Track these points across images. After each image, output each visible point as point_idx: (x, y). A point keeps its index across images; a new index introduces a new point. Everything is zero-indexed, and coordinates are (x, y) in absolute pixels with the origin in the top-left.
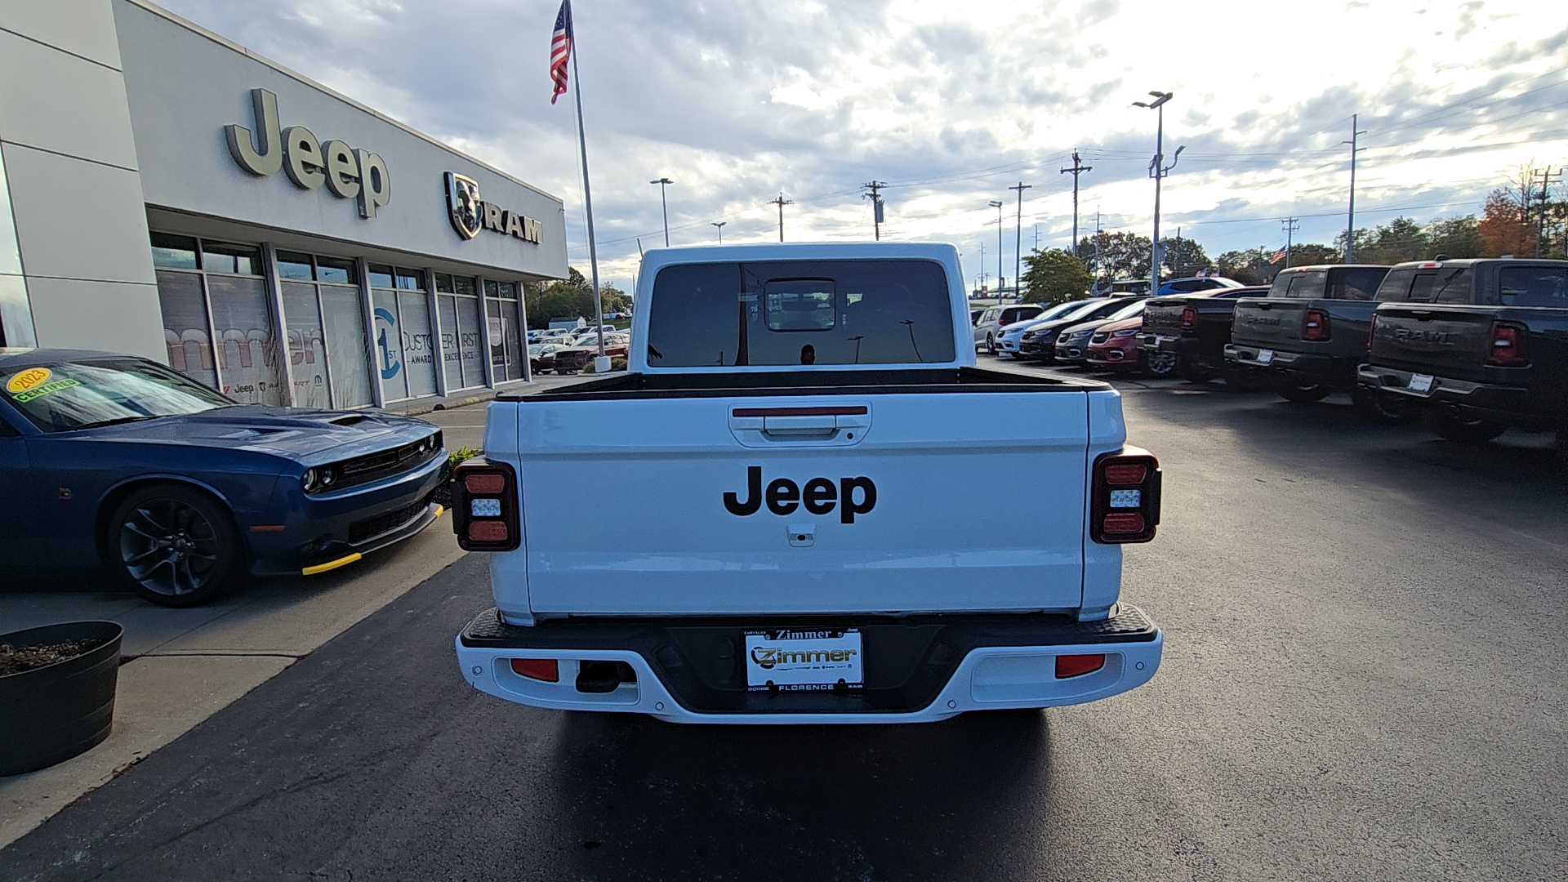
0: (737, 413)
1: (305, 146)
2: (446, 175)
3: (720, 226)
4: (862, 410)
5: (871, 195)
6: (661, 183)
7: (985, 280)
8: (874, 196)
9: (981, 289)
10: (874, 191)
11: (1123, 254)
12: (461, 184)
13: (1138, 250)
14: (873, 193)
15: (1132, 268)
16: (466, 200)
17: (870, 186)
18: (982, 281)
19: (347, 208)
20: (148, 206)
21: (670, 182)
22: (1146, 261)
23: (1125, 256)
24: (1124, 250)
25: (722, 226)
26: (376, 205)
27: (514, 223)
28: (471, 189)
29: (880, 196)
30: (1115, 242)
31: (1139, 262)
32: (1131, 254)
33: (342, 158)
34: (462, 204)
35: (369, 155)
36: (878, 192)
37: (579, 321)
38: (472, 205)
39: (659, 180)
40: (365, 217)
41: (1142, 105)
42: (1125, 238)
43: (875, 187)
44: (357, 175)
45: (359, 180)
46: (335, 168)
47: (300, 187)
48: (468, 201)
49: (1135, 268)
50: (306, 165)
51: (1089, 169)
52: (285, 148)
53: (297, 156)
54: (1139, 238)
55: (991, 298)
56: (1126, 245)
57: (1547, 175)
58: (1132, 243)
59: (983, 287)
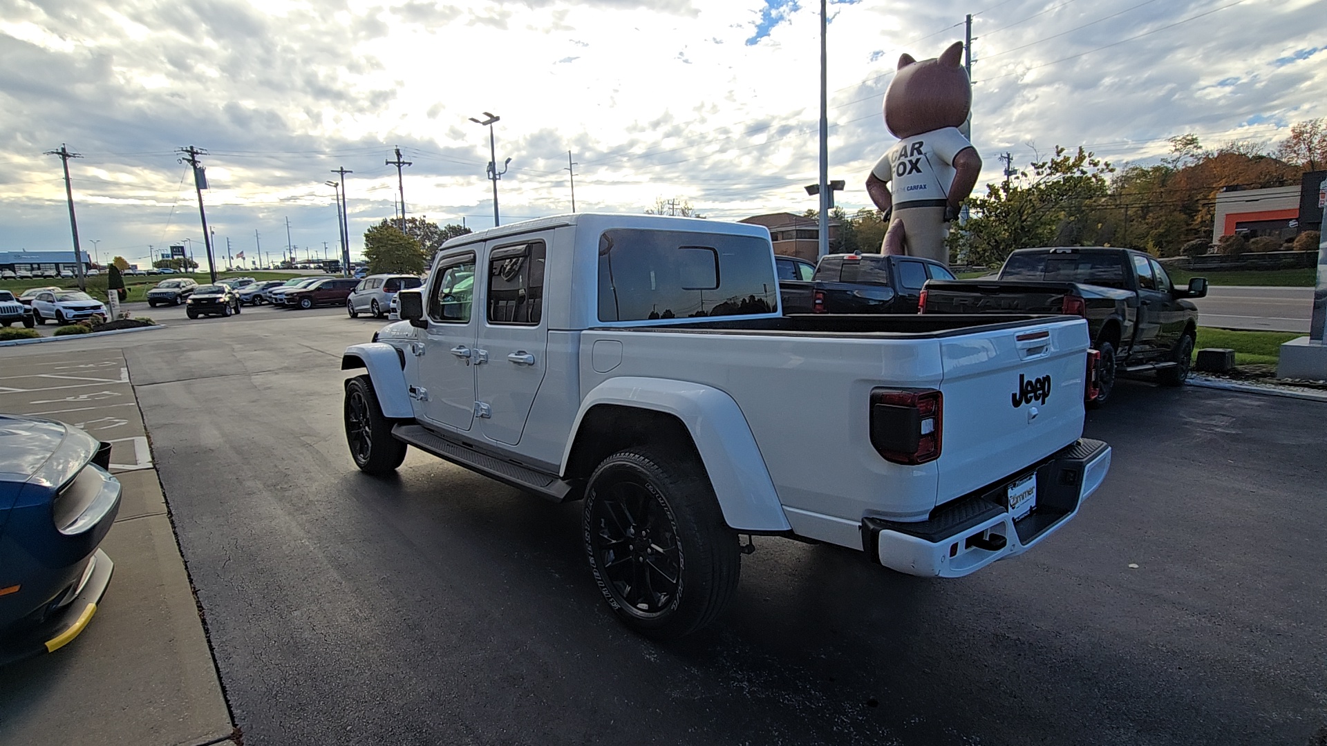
4: (1045, 334)
5: (189, 160)
7: (293, 252)
8: (194, 163)
9: (289, 260)
10: (193, 156)
11: (418, 235)
13: (429, 234)
14: (191, 158)
15: (426, 248)
17: (187, 151)
18: (291, 253)
22: (436, 242)
23: (419, 237)
24: (418, 233)
29: (199, 162)
30: (410, 225)
31: (431, 243)
32: (423, 236)
36: (197, 158)
41: (476, 121)
42: (418, 223)
43: (193, 153)
49: (428, 247)
51: (410, 164)
54: (429, 224)
55: (301, 268)
56: (419, 228)
57: (673, 204)
58: (424, 227)
59: (291, 258)
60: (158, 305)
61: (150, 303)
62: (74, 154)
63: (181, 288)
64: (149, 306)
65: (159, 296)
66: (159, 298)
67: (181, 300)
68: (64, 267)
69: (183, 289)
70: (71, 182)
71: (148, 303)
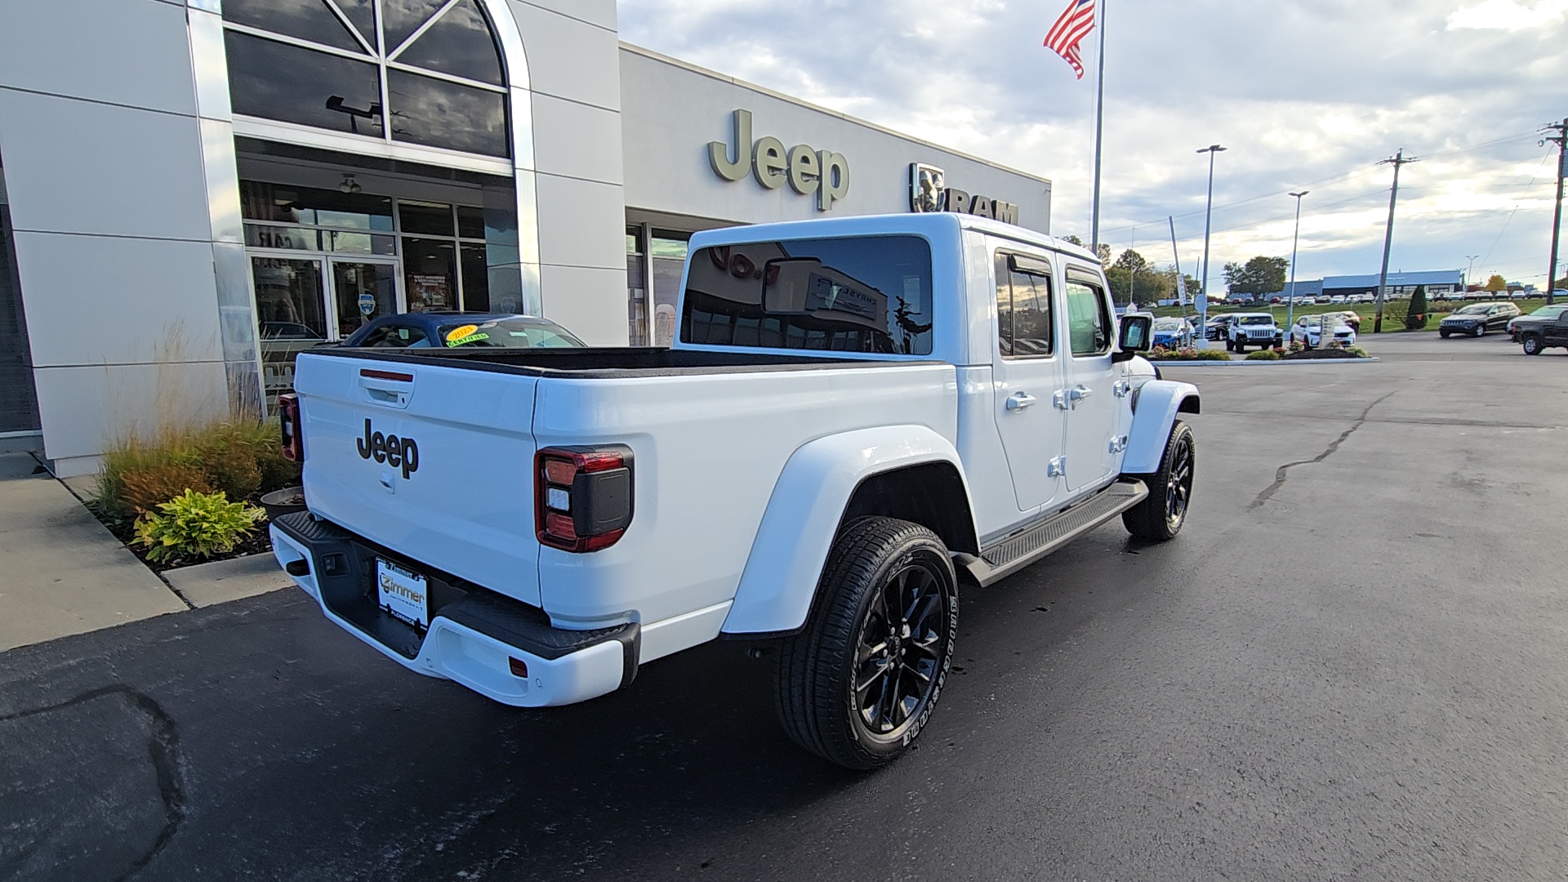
0: (365, 373)
1: (772, 152)
2: (911, 166)
3: (1299, 196)
4: (408, 378)
5: (1558, 139)
6: (1210, 152)
12: (925, 174)
16: (927, 189)
19: (806, 203)
20: (627, 208)
21: (1222, 149)
25: (1302, 196)
26: (833, 199)
27: (983, 208)
28: (935, 178)
33: (805, 160)
34: (923, 193)
35: (831, 155)
37: (1129, 307)
38: (934, 193)
39: (1208, 147)
40: (822, 210)
44: (818, 174)
45: (820, 178)
46: (797, 168)
47: (765, 187)
48: (930, 189)
50: (771, 168)
52: (754, 156)
53: (763, 161)
60: (1452, 335)
61: (1441, 334)
62: (1410, 159)
63: (1488, 315)
64: (1440, 336)
65: (1452, 324)
66: (1454, 327)
67: (1484, 330)
68: (1430, 289)
69: (1492, 316)
70: (1397, 192)
71: (1438, 333)
